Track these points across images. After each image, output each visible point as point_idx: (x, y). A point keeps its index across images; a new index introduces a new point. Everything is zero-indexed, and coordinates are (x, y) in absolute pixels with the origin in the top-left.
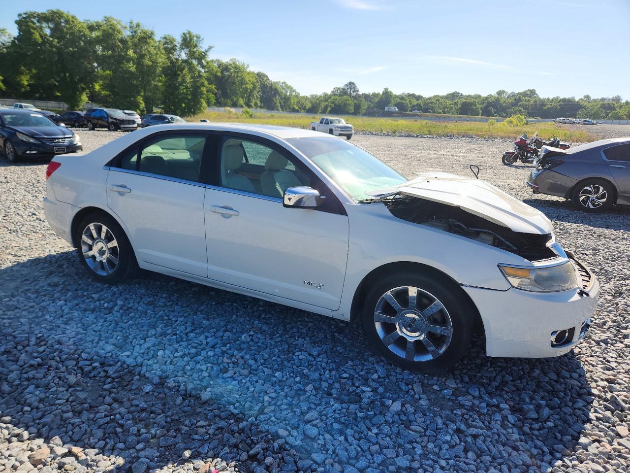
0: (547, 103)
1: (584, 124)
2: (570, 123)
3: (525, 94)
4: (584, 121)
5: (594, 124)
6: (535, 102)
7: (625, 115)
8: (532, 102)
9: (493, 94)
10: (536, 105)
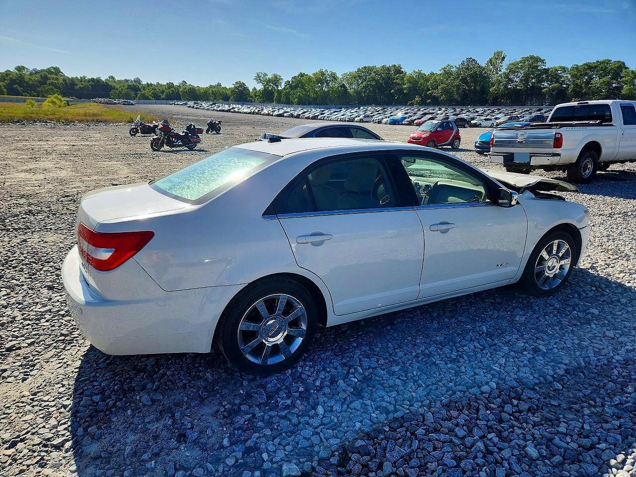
0: (77, 82)
1: (124, 104)
2: (111, 104)
3: (49, 71)
4: (124, 102)
5: (132, 104)
6: (64, 80)
7: (151, 96)
8: (61, 81)
9: (11, 70)
10: (66, 84)
